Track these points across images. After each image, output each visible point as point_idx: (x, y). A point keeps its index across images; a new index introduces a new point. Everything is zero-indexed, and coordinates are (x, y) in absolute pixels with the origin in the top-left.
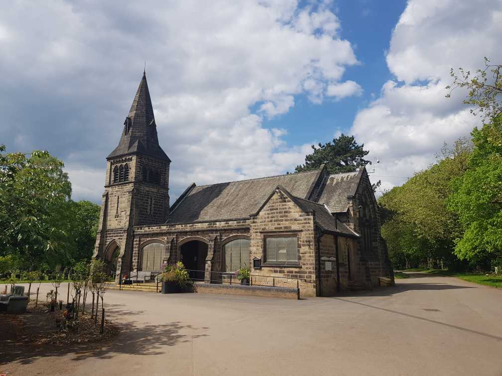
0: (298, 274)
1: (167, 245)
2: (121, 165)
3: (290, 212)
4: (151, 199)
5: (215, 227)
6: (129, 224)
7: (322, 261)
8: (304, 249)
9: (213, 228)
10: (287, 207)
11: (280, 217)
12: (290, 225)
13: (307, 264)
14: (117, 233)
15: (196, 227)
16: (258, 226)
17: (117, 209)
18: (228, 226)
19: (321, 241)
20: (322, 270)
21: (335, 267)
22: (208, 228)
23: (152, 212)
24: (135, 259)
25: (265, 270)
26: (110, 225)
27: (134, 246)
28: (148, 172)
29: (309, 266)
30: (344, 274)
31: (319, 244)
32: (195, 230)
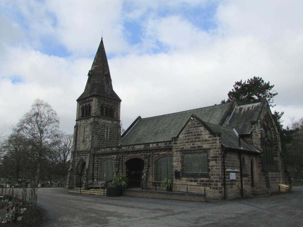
0: (208, 183)
1: (116, 162)
2: (86, 105)
3: (201, 135)
4: (107, 128)
5: (149, 148)
6: (91, 146)
7: (227, 172)
8: (212, 163)
9: (147, 149)
10: (199, 131)
11: (194, 139)
12: (202, 145)
13: (215, 175)
14: (84, 154)
15: (136, 148)
16: (178, 146)
17: (84, 136)
18: (158, 147)
19: (226, 157)
20: (227, 180)
21: (239, 177)
22: (144, 149)
23: (108, 138)
24: (95, 172)
25: (184, 180)
26: (79, 148)
27: (95, 162)
28: (104, 109)
29: (216, 176)
30: (247, 182)
31: (224, 160)
32: (135, 150)
